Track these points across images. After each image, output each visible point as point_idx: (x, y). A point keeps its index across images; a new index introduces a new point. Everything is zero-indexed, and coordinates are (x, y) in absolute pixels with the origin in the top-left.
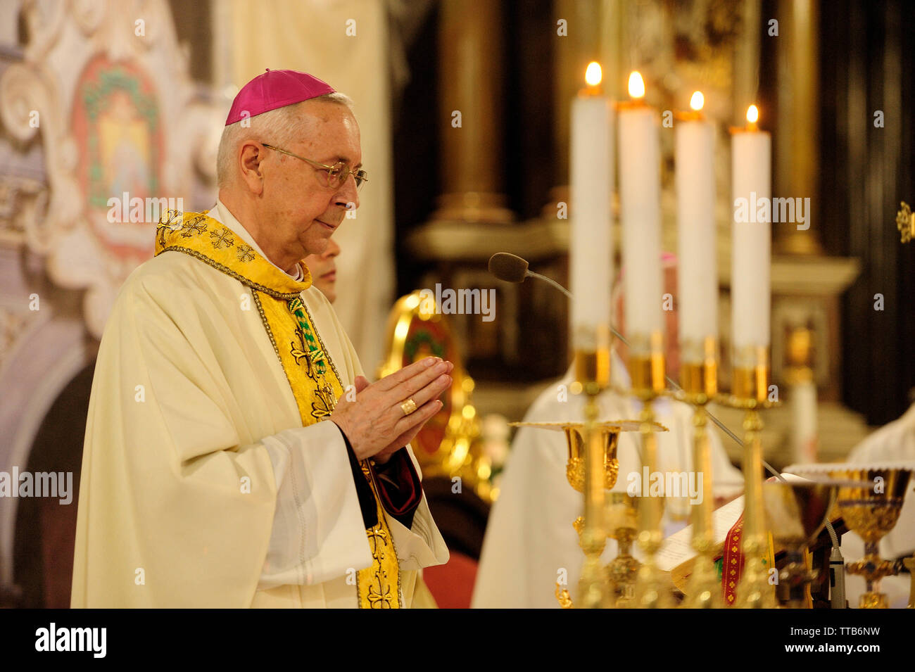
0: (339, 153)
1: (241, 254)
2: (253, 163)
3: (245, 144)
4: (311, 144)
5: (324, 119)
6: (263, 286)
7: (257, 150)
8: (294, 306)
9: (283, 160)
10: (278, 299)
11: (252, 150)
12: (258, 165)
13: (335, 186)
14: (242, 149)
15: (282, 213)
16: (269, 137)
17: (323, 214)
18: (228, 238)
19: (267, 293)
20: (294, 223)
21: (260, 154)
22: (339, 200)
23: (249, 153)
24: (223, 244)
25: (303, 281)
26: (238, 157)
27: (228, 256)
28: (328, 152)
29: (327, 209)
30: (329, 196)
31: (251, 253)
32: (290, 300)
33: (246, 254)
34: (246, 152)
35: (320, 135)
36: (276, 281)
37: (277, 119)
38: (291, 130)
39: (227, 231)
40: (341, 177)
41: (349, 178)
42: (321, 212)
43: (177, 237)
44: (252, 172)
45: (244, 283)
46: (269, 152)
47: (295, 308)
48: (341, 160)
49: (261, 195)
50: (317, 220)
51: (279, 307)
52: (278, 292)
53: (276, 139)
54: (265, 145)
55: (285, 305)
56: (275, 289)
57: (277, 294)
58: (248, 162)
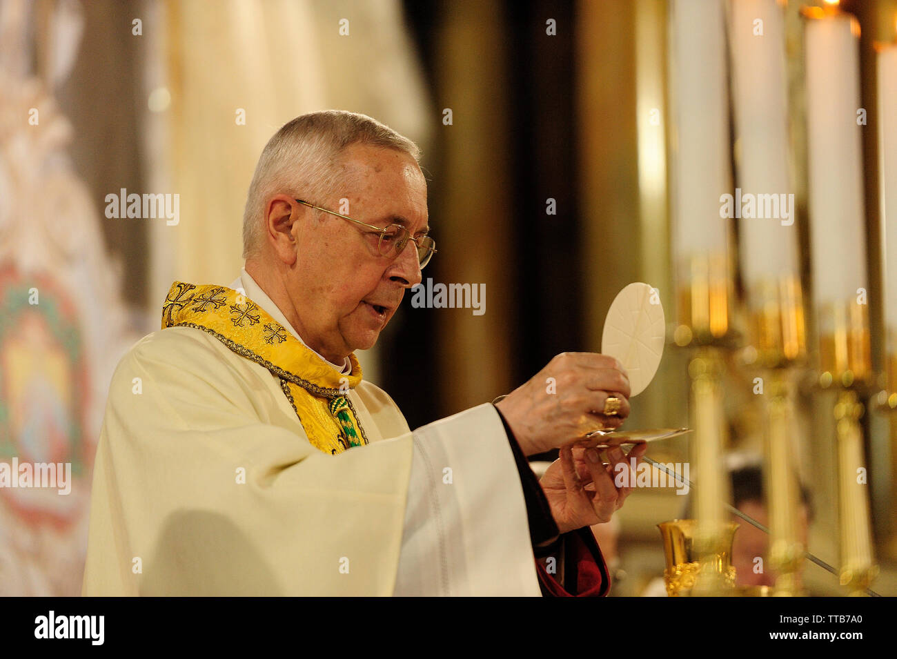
0: (395, 211)
1: (269, 334)
2: (283, 224)
3: (274, 198)
4: (358, 200)
5: (376, 168)
6: (296, 376)
7: (289, 207)
8: (336, 406)
9: (322, 220)
10: (316, 395)
11: (284, 206)
12: (291, 227)
13: (389, 255)
14: (269, 206)
15: (321, 289)
16: (306, 190)
17: (372, 292)
18: (253, 313)
19: (301, 386)
20: (334, 303)
21: (292, 212)
22: (394, 273)
23: (279, 210)
24: (246, 321)
25: (351, 374)
26: (265, 216)
27: (251, 337)
28: (380, 211)
29: (378, 283)
30: (381, 269)
31: (281, 333)
32: (329, 397)
33: (275, 334)
34: (274, 210)
35: (370, 188)
36: (312, 370)
37: (315, 167)
38: (333, 181)
39: (252, 306)
40: (399, 244)
41: (408, 245)
42: (369, 290)
43: (187, 314)
44: (282, 235)
45: (272, 372)
46: (304, 211)
47: (338, 409)
48: (397, 220)
49: (293, 265)
50: (364, 301)
51: (318, 406)
52: (315, 385)
53: (313, 193)
54: (300, 201)
55: (326, 405)
56: (312, 382)
57: (315, 388)
58: (277, 222)
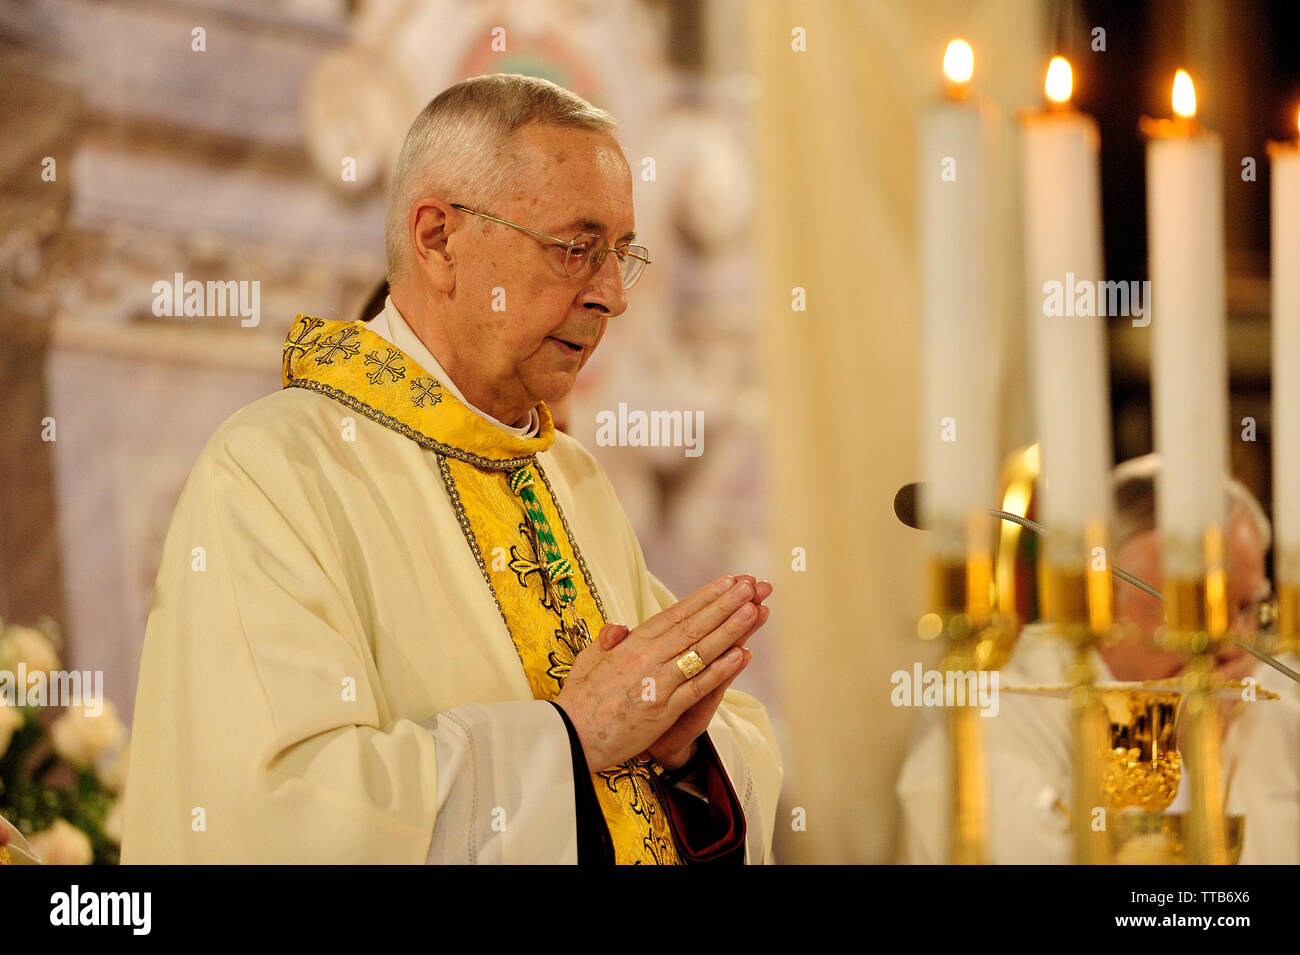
0: (584, 214)
1: (417, 393)
2: (435, 238)
3: (420, 205)
4: (535, 201)
5: (558, 157)
6: (457, 449)
7: (442, 215)
8: (517, 481)
9: (486, 231)
10: (487, 469)
11: (435, 214)
12: (446, 241)
13: (582, 274)
14: (416, 213)
15: (489, 325)
16: (465, 190)
17: (561, 324)
18: (396, 364)
19: (466, 462)
20: (508, 343)
21: (447, 221)
22: (589, 298)
23: (429, 220)
24: (386, 377)
25: (537, 436)
26: (410, 228)
27: (395, 398)
28: (565, 217)
29: (568, 312)
30: (572, 293)
31: (434, 391)
32: (511, 470)
33: (427, 392)
34: (422, 220)
35: (549, 184)
36: (480, 439)
37: (476, 158)
38: (500, 178)
39: (395, 354)
40: (595, 259)
41: (608, 258)
42: (555, 322)
43: (308, 365)
44: (435, 254)
45: (422, 445)
46: (463, 218)
47: (520, 485)
48: (590, 226)
49: (451, 293)
50: (550, 337)
51: (492, 484)
52: (485, 459)
53: (474, 193)
54: (456, 206)
55: (504, 481)
56: (480, 454)
57: (484, 462)
58: (427, 236)
